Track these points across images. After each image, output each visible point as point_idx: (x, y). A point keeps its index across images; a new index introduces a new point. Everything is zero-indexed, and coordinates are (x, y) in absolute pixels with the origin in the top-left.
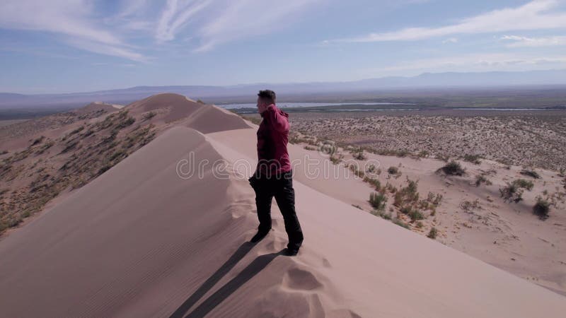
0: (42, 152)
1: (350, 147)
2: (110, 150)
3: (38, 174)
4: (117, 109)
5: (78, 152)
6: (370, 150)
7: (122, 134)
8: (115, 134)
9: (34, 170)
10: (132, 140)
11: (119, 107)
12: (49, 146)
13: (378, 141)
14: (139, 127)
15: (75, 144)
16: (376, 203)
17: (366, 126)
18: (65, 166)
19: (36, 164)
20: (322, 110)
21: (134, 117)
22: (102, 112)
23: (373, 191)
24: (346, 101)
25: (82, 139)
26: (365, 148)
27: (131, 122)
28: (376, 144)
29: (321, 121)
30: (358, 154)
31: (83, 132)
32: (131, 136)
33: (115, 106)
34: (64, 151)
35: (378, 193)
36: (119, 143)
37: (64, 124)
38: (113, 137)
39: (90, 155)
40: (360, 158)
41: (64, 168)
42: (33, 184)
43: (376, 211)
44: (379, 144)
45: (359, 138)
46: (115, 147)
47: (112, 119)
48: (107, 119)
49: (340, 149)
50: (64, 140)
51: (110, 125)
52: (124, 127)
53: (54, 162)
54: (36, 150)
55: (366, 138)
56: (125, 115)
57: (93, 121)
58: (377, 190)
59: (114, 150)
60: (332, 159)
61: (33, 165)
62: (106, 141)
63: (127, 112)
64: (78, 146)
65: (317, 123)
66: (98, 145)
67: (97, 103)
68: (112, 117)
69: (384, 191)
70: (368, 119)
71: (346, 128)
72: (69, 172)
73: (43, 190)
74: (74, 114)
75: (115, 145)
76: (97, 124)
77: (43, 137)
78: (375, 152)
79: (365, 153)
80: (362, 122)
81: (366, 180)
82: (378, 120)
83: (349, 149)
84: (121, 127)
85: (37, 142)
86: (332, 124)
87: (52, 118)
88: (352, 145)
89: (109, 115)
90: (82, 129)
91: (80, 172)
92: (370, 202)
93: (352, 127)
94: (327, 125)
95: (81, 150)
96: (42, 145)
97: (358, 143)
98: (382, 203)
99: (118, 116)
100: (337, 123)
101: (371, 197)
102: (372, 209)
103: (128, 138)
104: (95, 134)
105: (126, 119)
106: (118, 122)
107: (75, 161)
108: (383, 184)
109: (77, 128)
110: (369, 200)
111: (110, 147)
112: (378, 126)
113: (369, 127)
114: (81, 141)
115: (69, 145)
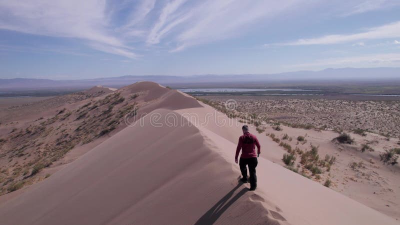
0: (64, 119)
1: (271, 121)
2: (108, 119)
3: (61, 133)
4: (112, 91)
5: (87, 120)
6: (286, 124)
7: (116, 108)
8: (112, 108)
9: (59, 130)
10: (122, 113)
11: (114, 90)
12: (69, 115)
13: (293, 117)
14: (127, 104)
15: (85, 114)
16: (287, 161)
17: (284, 106)
18: (78, 129)
19: (60, 127)
20: (253, 94)
21: (124, 97)
22: (101, 92)
23: (286, 152)
24: (270, 88)
25: (90, 111)
26: (282, 122)
27: (122, 100)
28: (291, 119)
29: (252, 102)
30: (276, 126)
31: (91, 106)
32: (122, 110)
33: (110, 89)
34: (78, 119)
35: (289, 154)
36: (114, 114)
37: (76, 100)
38: (110, 110)
39: (95, 122)
40: (278, 129)
41: (78, 130)
42: (58, 140)
43: (288, 166)
44: (293, 119)
45: (279, 114)
46: (110, 117)
47: (110, 98)
48: (106, 98)
49: (264, 123)
50: (78, 111)
51: (108, 102)
52: (117, 104)
53: (71, 126)
54: (60, 118)
55: (284, 115)
56: (118, 95)
57: (97, 99)
58: (289, 152)
59: (110, 119)
60: (257, 130)
61: (58, 127)
62: (105, 113)
63: (119, 94)
64: (87, 116)
65: (249, 103)
66: (100, 115)
67: (98, 86)
68: (109, 96)
69: (294, 153)
70: (286, 101)
71: (270, 107)
72: (81, 132)
73: (65, 144)
74: (83, 94)
75: (111, 116)
76: (100, 101)
77: (65, 109)
78: (289, 125)
79: (281, 126)
80: (281, 103)
81: (281, 145)
82: (292, 102)
83: (271, 123)
84: (115, 103)
85: (61, 112)
86: (259, 104)
87: (69, 96)
88: (273, 120)
89: (107, 95)
90: (90, 104)
91: (88, 133)
92: (283, 160)
93: (274, 107)
94: (255, 105)
95: (88, 118)
96: (64, 114)
97: (278, 118)
98: (292, 161)
99: (113, 96)
100: (263, 104)
101: (284, 157)
102: (285, 165)
103: (120, 111)
104: (98, 107)
105: (119, 98)
106: (113, 100)
107: (85, 126)
108: (293, 148)
109: (86, 104)
110: (282, 158)
111: (108, 117)
112: (292, 106)
113: (286, 107)
114: (89, 112)
115: (81, 114)
